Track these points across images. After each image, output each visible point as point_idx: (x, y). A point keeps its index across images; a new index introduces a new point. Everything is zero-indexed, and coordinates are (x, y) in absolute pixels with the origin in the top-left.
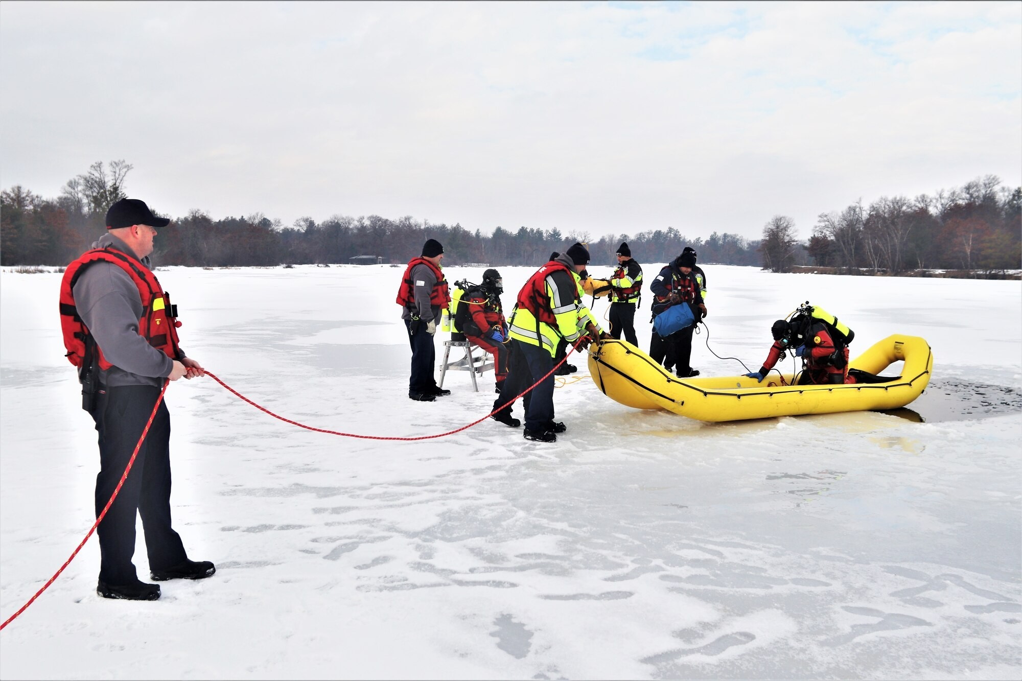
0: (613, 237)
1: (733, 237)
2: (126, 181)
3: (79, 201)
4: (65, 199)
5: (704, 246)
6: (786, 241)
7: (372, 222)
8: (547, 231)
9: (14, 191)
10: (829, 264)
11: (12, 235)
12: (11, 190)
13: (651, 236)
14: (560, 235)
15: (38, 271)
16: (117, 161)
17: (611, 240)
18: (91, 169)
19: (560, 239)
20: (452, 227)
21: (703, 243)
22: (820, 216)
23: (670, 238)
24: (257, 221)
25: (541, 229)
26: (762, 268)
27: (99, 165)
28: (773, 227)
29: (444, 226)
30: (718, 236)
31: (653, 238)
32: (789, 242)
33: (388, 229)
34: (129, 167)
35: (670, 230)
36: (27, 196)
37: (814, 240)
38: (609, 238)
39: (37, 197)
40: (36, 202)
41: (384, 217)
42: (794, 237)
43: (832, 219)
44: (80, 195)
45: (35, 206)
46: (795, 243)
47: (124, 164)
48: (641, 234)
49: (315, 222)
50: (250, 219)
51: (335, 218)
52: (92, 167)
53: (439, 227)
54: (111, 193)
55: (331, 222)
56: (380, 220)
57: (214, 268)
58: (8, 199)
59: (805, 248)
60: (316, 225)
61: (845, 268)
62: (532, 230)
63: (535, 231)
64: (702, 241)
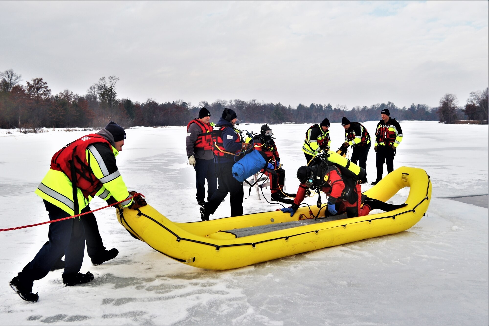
0: (359, 107)
1: (423, 106)
2: (116, 85)
3: (95, 96)
4: (89, 95)
5: (407, 111)
6: (452, 107)
7: (236, 102)
8: (325, 105)
9: (65, 92)
10: (476, 119)
11: (63, 113)
12: (64, 92)
13: (379, 106)
14: (331, 107)
15: (74, 130)
16: (112, 76)
17: (358, 109)
18: (100, 81)
19: (332, 109)
20: (276, 104)
21: (407, 109)
22: (471, 94)
23: (389, 107)
24: (179, 104)
25: (321, 104)
26: (439, 122)
27: (104, 78)
28: (445, 100)
29: (272, 104)
30: (415, 105)
31: (380, 107)
32: (453, 108)
33: (244, 106)
34: (117, 79)
35: (389, 103)
36: (71, 94)
37: (468, 106)
38: (357, 108)
39: (76, 95)
40: (76, 97)
41: (242, 100)
42: (457, 105)
43: (478, 94)
44: (96, 93)
45: (75, 99)
46: (457, 108)
47: (115, 78)
48: (374, 105)
49: (208, 103)
50: (176, 102)
51: (218, 101)
52: (100, 79)
53: (270, 105)
54: (109, 92)
55: (216, 103)
56: (240, 101)
57: (158, 127)
58: (62, 96)
59: (463, 111)
60: (209, 105)
61: (485, 121)
62: (317, 105)
63: (319, 105)
64: (406, 108)
